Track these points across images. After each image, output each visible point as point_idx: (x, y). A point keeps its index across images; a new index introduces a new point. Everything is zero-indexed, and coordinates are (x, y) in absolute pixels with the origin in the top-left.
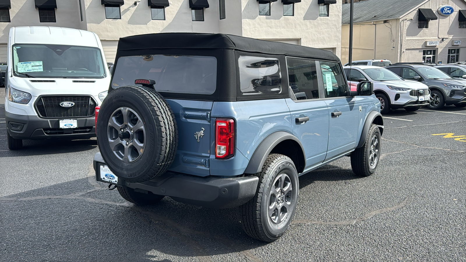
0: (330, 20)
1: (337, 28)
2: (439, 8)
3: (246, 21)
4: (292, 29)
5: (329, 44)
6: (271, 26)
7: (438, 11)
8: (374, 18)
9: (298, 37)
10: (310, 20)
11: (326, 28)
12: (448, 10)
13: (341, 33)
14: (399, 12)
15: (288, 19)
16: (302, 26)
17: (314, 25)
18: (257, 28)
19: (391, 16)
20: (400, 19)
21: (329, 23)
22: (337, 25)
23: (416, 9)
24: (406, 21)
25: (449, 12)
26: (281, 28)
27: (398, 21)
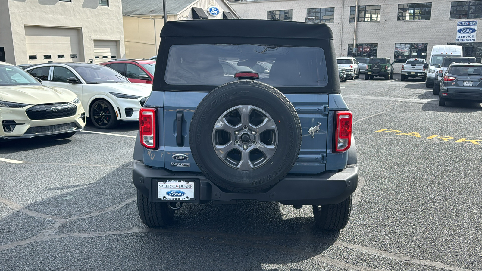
0: (110, 10)
1: (118, 20)
2: (208, 8)
3: (14, 2)
4: (70, 16)
5: (111, 36)
6: (46, 12)
7: (207, 11)
8: (151, 13)
9: (78, 25)
10: (90, 9)
11: (107, 19)
12: (215, 10)
13: (123, 25)
14: (176, 8)
15: (65, 5)
16: (81, 14)
17: (95, 14)
18: (28, 13)
19: (169, 11)
20: (178, 16)
21: (110, 13)
22: (118, 16)
23: (190, 7)
24: (183, 18)
25: (216, 12)
26: (57, 15)
27: (176, 18)
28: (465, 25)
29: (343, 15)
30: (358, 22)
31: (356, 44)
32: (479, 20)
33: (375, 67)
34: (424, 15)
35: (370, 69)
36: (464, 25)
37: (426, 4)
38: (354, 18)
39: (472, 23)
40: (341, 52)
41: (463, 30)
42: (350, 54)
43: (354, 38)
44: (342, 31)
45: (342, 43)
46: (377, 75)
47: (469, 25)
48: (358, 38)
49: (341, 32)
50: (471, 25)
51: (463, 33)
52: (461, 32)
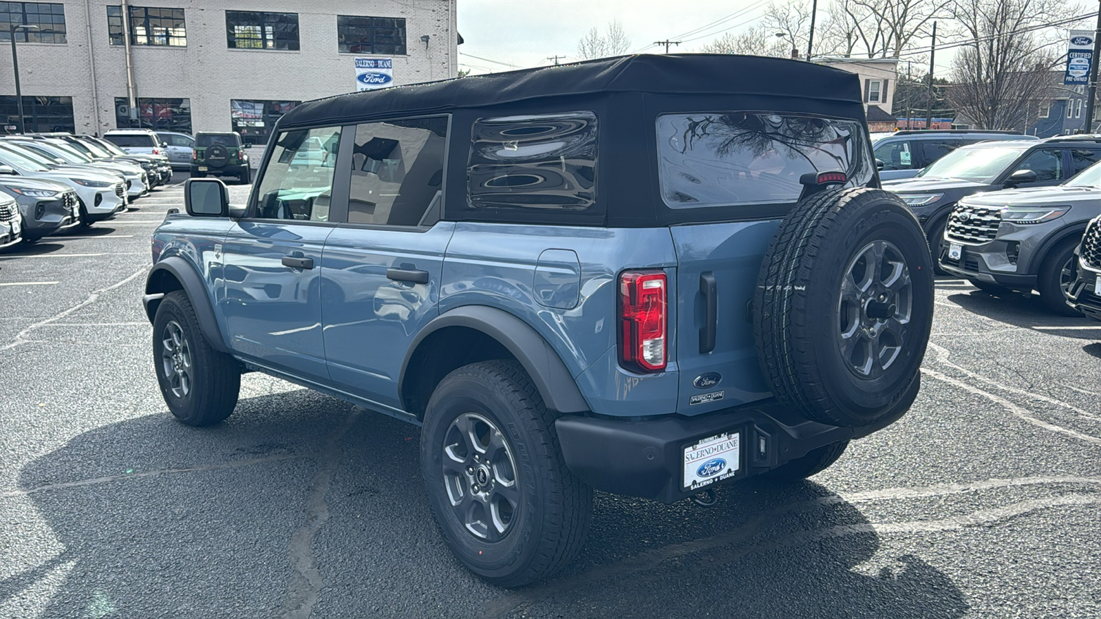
28: (371, 67)
29: (90, 26)
30: (132, 46)
31: (136, 99)
32: (394, 59)
33: (214, 154)
34: (285, 39)
35: (202, 158)
36: (367, 67)
37: (285, 15)
38: (122, 35)
39: (383, 64)
40: (98, 117)
41: (367, 77)
42: (123, 122)
43: (128, 84)
44: (94, 64)
45: (96, 94)
46: (222, 172)
47: (376, 67)
48: (138, 84)
49: (90, 68)
50: (381, 67)
51: (369, 83)
52: (365, 80)
